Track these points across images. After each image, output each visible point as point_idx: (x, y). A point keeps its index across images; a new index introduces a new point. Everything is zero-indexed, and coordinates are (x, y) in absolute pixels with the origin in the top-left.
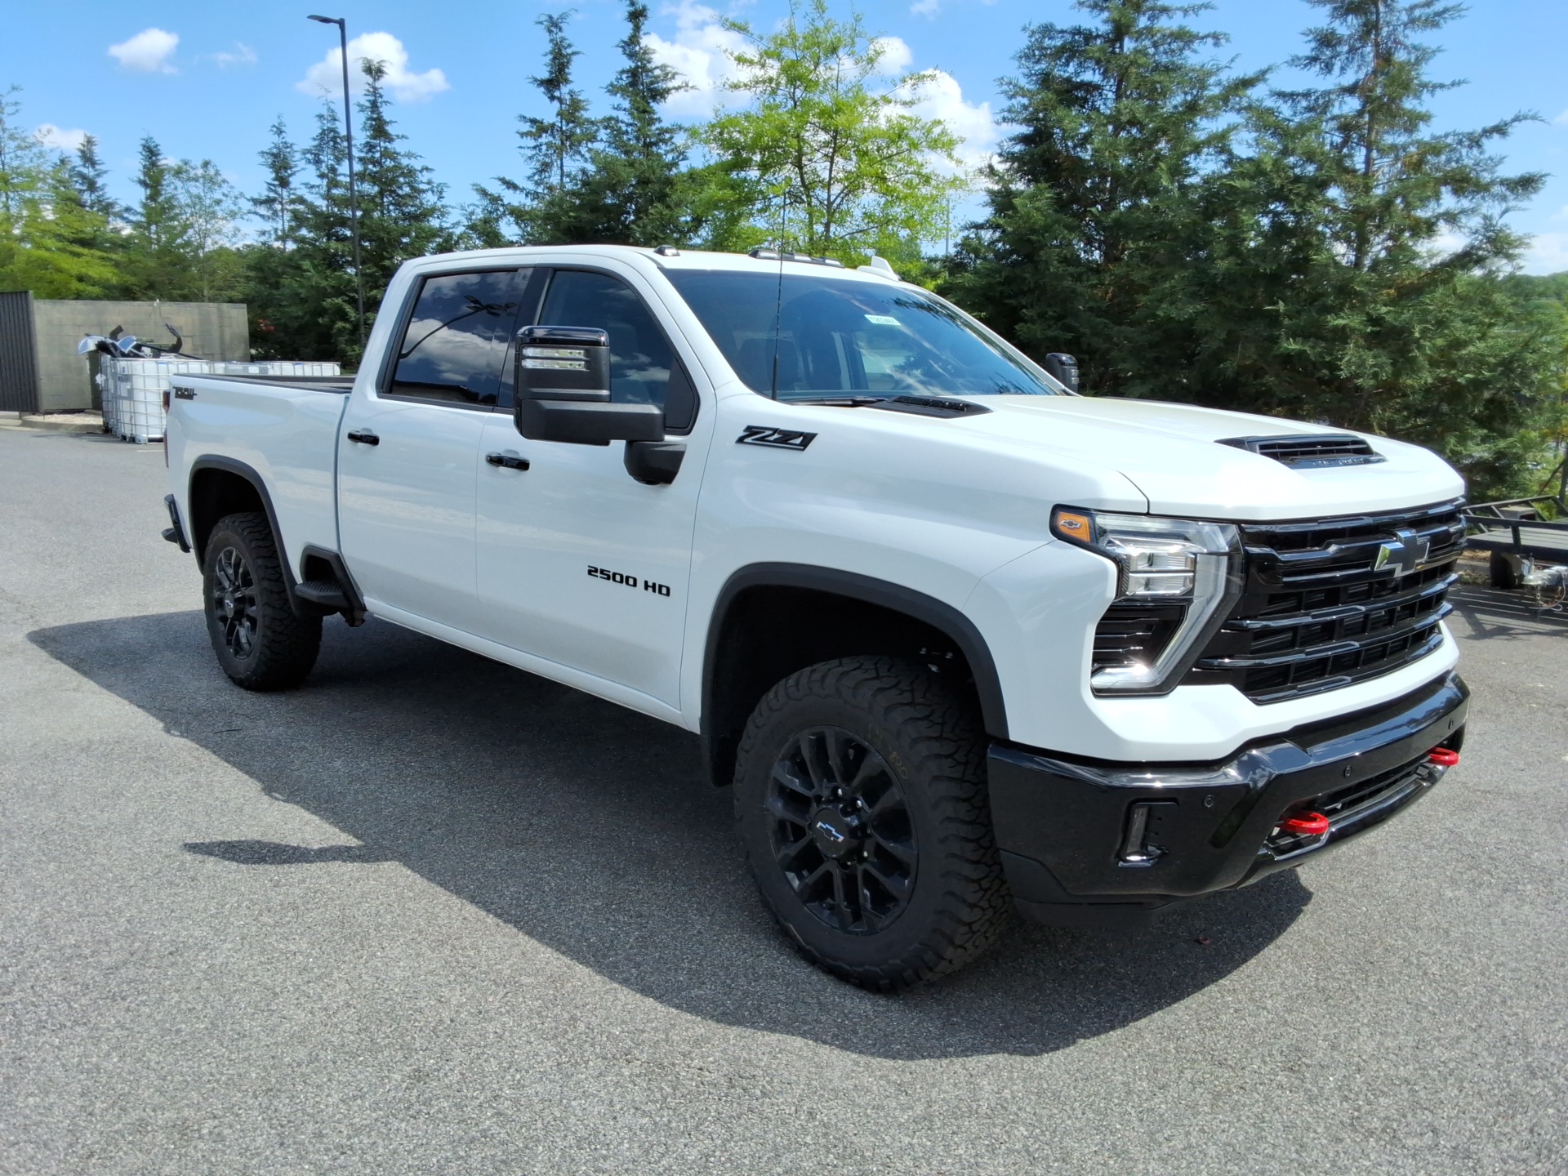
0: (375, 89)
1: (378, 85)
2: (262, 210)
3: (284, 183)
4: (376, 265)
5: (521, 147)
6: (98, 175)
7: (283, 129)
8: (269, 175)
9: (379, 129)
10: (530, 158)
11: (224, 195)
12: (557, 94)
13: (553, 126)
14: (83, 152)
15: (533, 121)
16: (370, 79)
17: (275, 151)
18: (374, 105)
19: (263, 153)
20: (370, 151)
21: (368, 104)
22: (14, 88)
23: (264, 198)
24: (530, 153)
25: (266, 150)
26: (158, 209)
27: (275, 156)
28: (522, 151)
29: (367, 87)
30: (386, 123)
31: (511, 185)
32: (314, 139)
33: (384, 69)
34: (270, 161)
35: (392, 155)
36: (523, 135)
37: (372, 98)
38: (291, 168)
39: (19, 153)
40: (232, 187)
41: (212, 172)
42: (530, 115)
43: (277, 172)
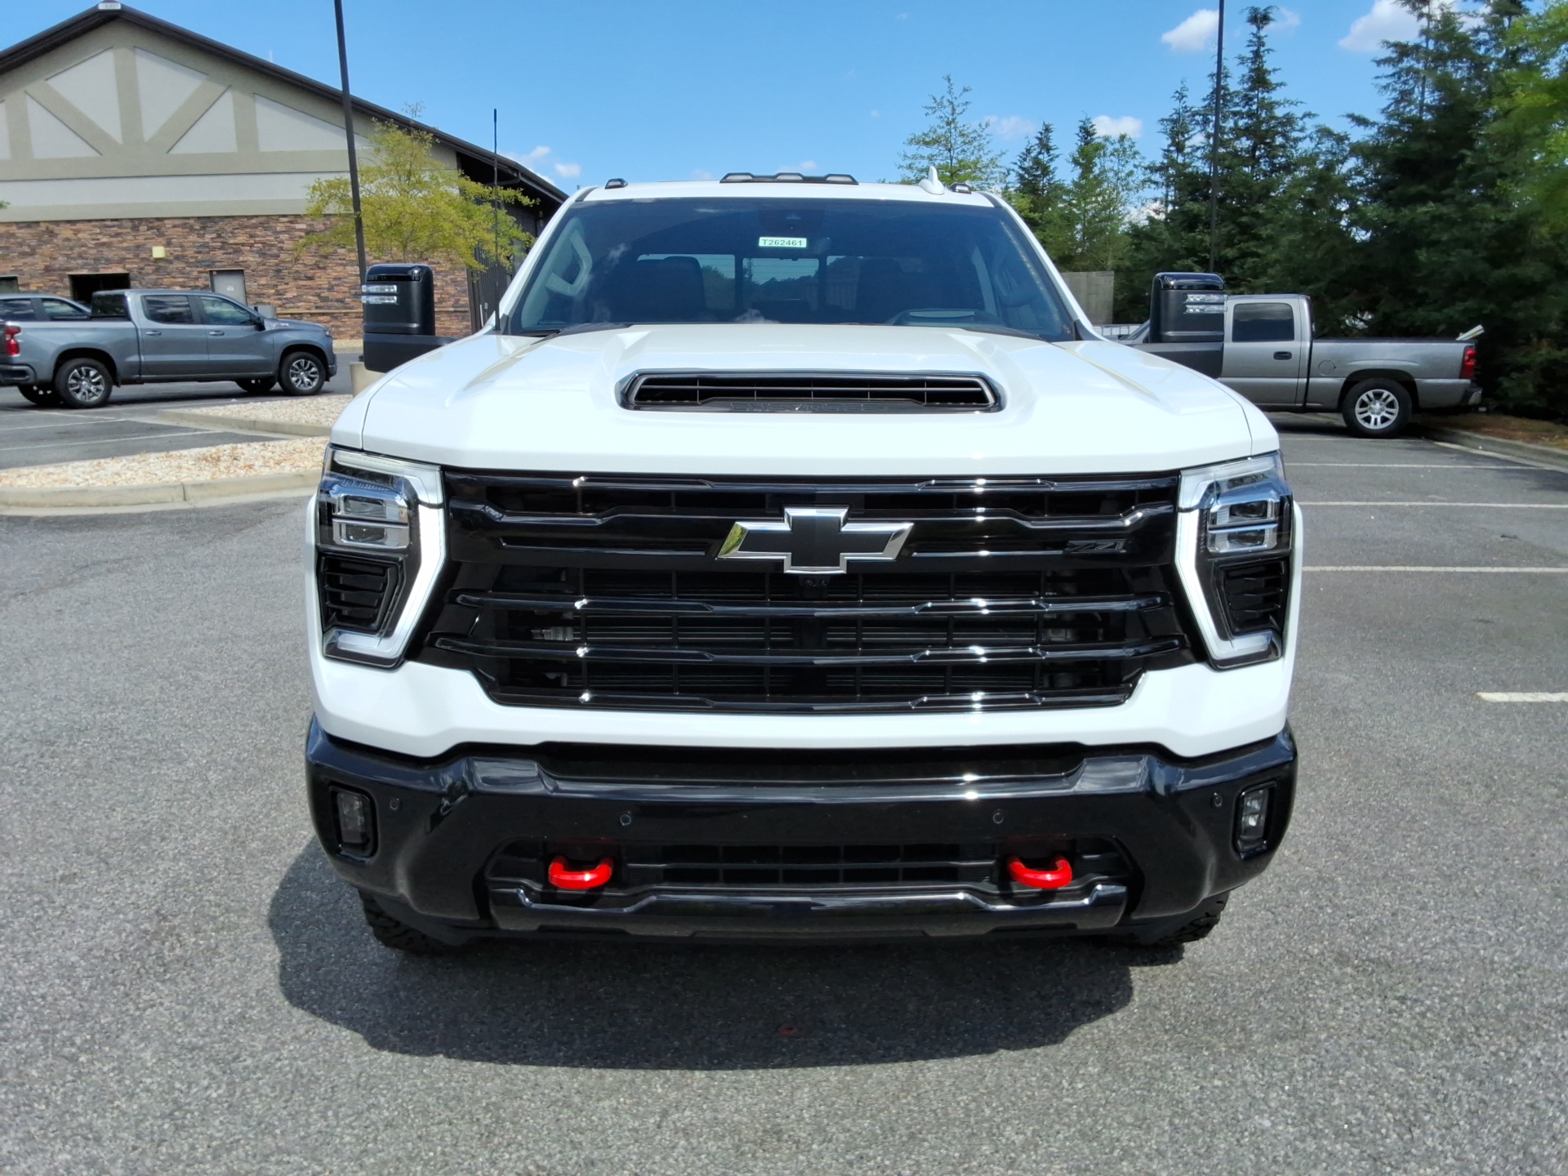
0: (1259, 38)
1: (1262, 33)
2: (1157, 177)
3: (1180, 148)
4: (1234, 222)
5: (1377, 78)
6: (1051, 160)
7: (1185, 93)
8: (1166, 142)
9: (1259, 79)
10: (1385, 87)
11: (1135, 166)
12: (1425, 10)
13: (1417, 47)
14: (1040, 139)
15: (1396, 45)
16: (1254, 29)
17: (1175, 117)
18: (1257, 55)
19: (1163, 120)
20: (1247, 104)
21: (1251, 55)
22: (965, 90)
23: (1158, 165)
24: (1384, 82)
25: (1167, 117)
26: (1089, 184)
27: (1174, 122)
28: (1378, 81)
29: (1251, 37)
30: (1267, 72)
31: (1361, 121)
32: (1204, 100)
33: (1271, 16)
34: (1169, 127)
35: (1270, 106)
36: (1379, 63)
37: (1255, 48)
38: (1188, 132)
39: (965, 147)
40: (1143, 158)
41: (1127, 144)
42: (1392, 40)
43: (1173, 139)
